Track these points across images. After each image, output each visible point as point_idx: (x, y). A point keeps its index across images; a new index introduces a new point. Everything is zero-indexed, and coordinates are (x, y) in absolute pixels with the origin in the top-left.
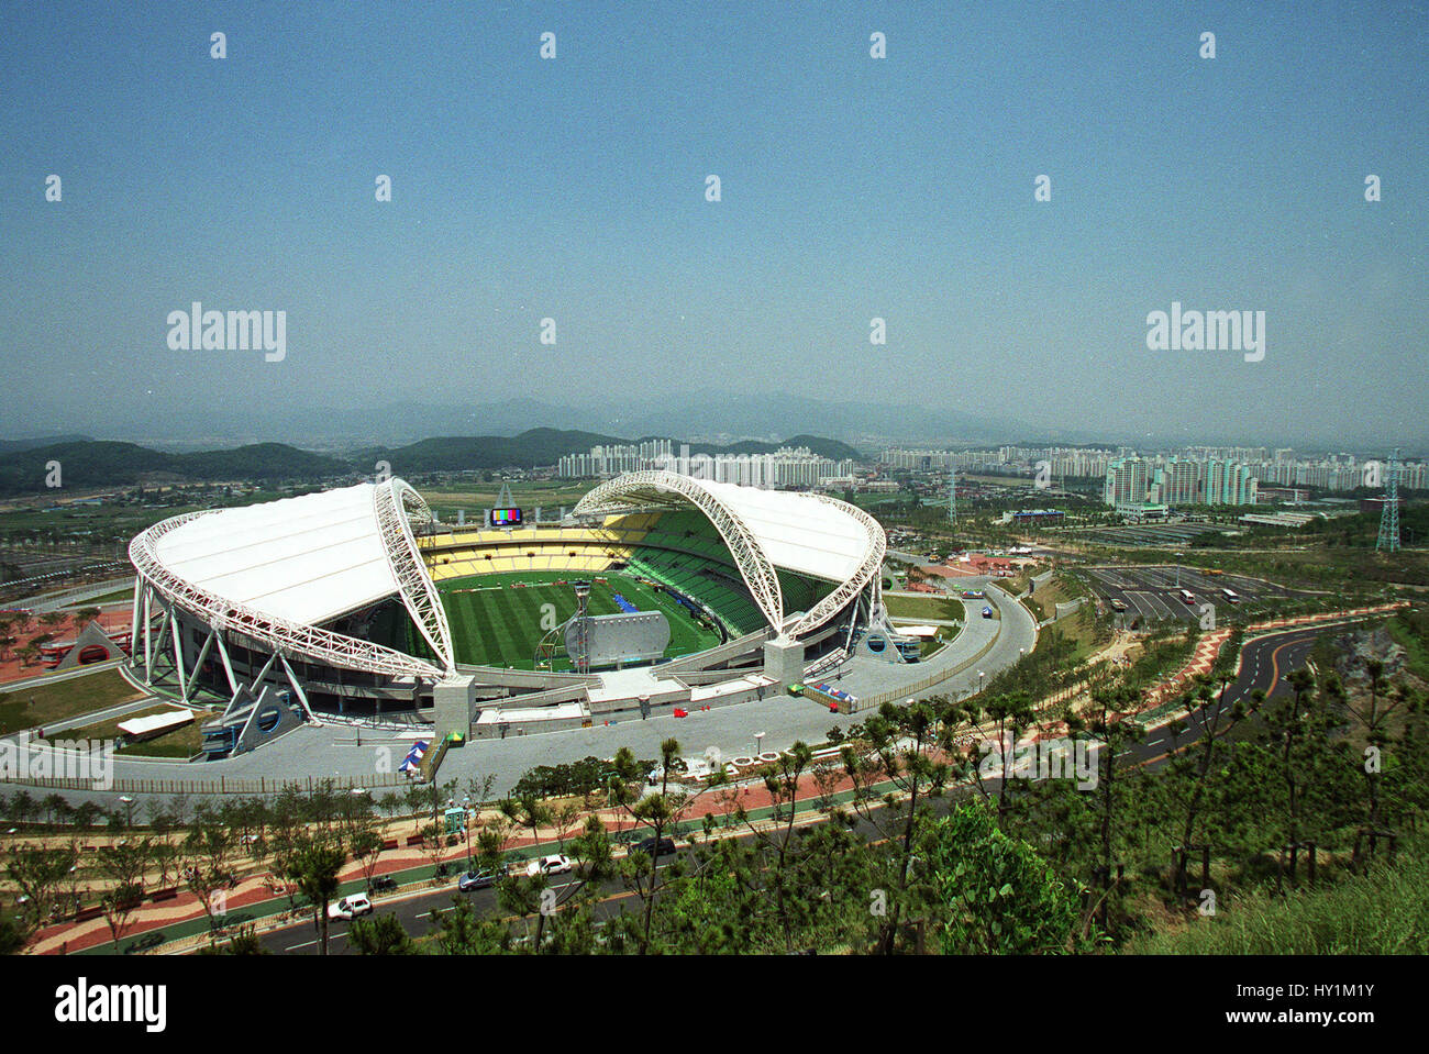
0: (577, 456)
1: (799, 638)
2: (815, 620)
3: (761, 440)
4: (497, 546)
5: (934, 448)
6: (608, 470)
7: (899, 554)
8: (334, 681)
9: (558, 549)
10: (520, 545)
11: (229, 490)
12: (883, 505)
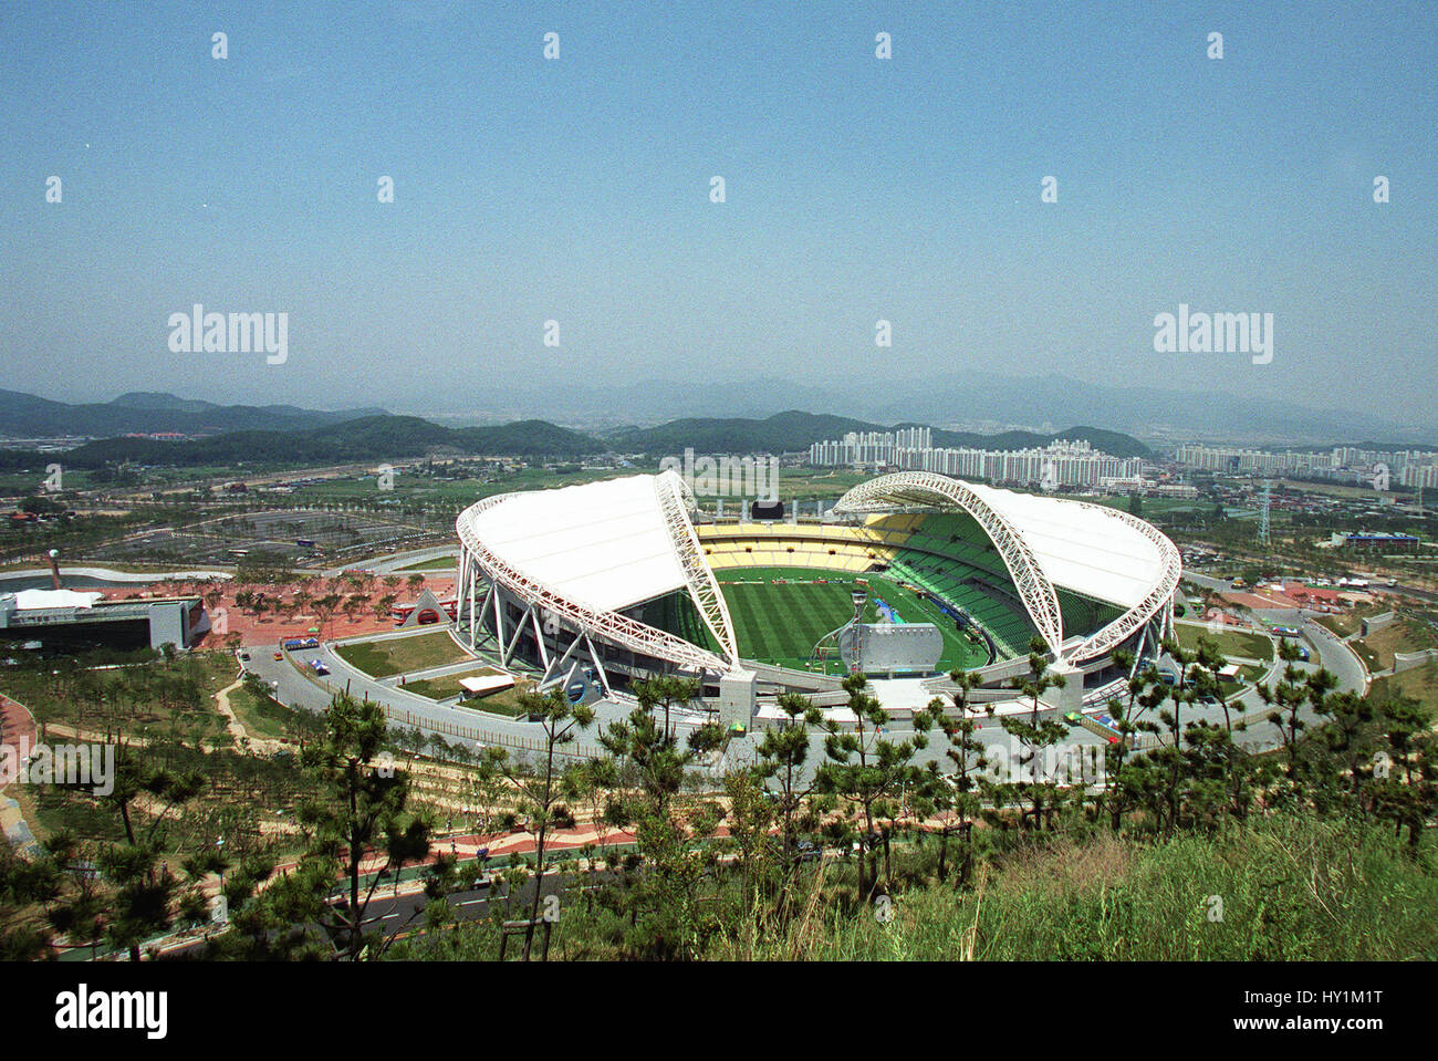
0: (830, 443)
1: (1079, 664)
2: (1098, 647)
3: (1030, 429)
4: (757, 539)
5: (1244, 446)
6: (862, 460)
7: (1195, 575)
8: (629, 663)
9: (818, 546)
10: (779, 539)
11: (501, 466)
12: (1176, 514)
